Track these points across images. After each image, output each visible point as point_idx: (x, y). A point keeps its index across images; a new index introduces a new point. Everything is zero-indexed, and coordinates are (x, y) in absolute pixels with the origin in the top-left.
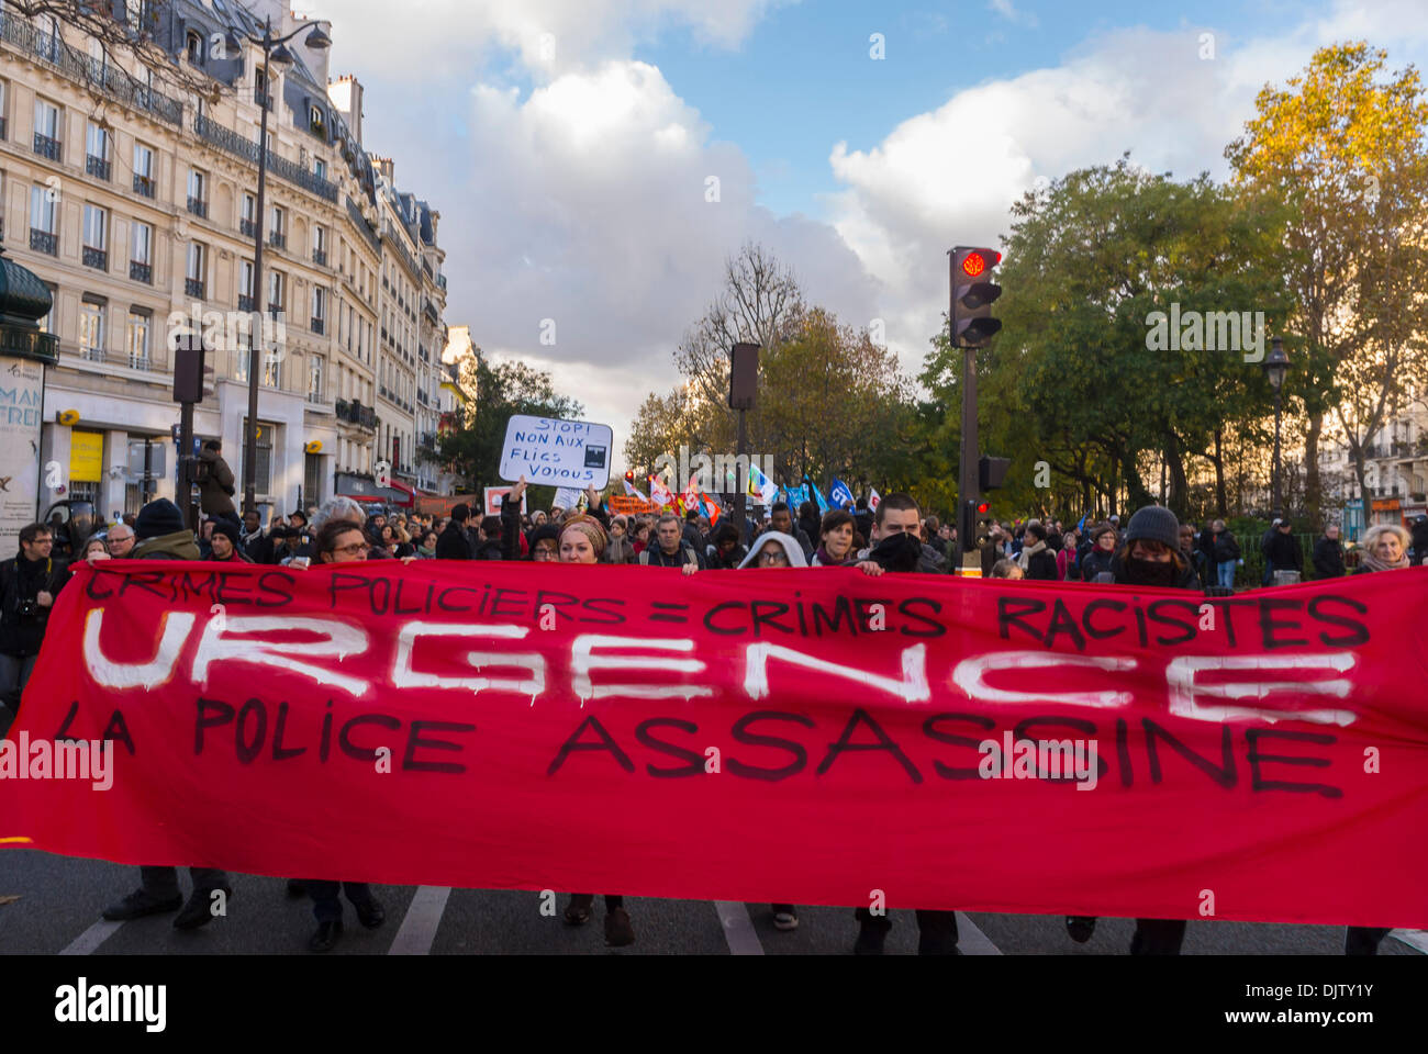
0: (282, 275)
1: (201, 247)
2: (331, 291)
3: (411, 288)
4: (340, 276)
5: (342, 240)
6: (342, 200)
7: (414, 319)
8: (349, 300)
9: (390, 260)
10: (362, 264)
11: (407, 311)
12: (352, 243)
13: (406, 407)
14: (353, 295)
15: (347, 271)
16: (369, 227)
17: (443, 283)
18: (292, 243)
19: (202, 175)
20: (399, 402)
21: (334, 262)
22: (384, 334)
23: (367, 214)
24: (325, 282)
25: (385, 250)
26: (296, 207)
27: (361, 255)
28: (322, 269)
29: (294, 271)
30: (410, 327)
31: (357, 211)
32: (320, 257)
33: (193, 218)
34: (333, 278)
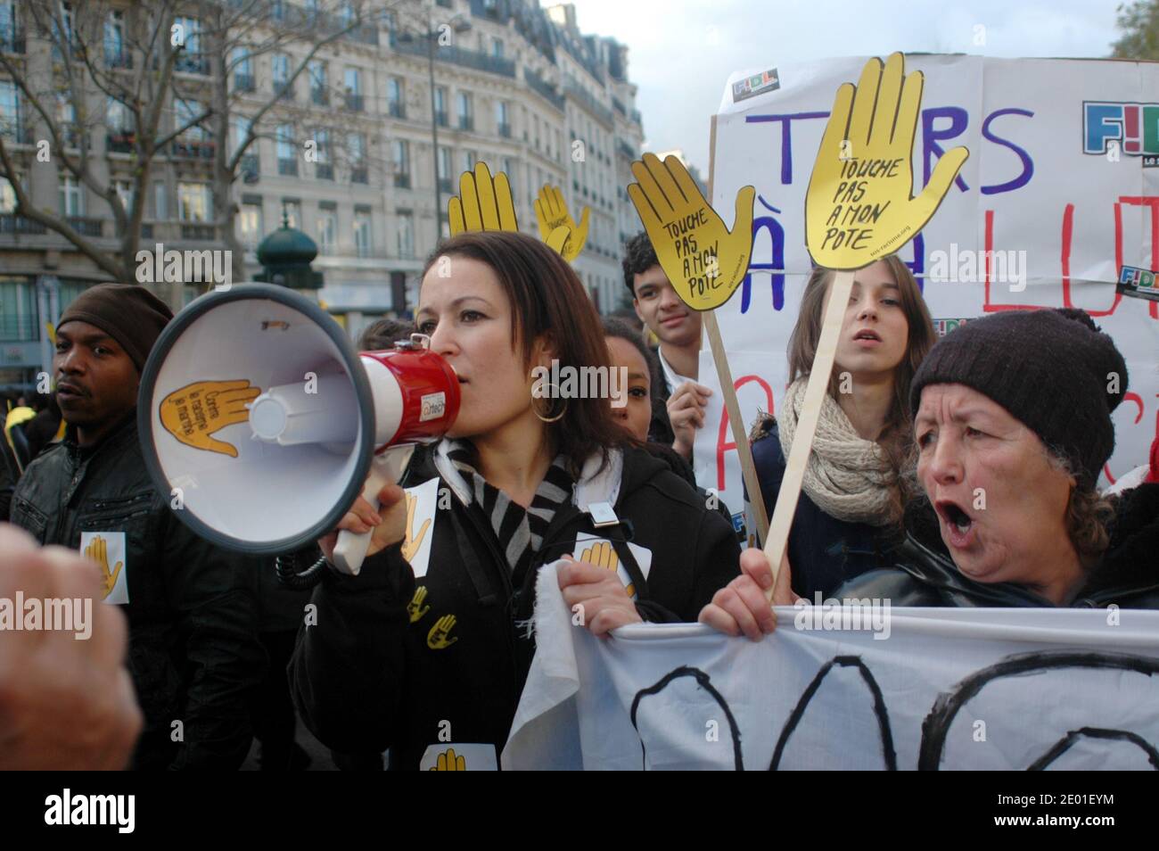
0: (472, 155)
1: (405, 144)
2: (517, 160)
3: (603, 133)
4: (525, 146)
5: (524, 109)
6: (520, 74)
7: (608, 162)
8: (536, 163)
9: (576, 111)
10: (547, 125)
11: (600, 156)
12: (533, 107)
13: (607, 254)
14: (540, 158)
15: (532, 139)
16: (548, 90)
17: (637, 119)
18: (479, 125)
19: (399, 81)
20: (599, 250)
21: (518, 133)
22: (576, 187)
23: (546, 77)
24: (511, 153)
25: (568, 104)
26: (481, 90)
27: (545, 115)
28: (508, 141)
29: (482, 149)
30: (605, 171)
31: (534, 79)
32: (505, 131)
33: (395, 121)
34: (518, 147)
